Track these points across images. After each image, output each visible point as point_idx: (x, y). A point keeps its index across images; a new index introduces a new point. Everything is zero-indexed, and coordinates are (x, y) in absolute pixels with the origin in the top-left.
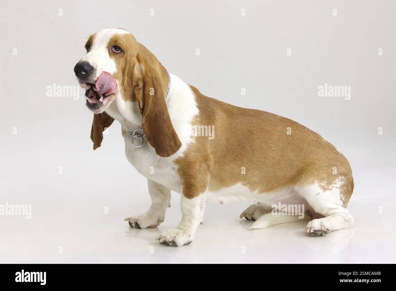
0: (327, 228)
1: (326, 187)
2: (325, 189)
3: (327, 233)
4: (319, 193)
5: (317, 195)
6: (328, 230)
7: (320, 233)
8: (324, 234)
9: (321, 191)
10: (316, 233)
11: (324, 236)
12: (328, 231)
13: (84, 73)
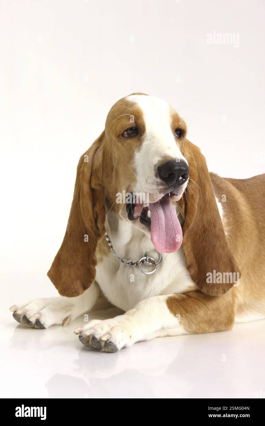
13: (181, 178)
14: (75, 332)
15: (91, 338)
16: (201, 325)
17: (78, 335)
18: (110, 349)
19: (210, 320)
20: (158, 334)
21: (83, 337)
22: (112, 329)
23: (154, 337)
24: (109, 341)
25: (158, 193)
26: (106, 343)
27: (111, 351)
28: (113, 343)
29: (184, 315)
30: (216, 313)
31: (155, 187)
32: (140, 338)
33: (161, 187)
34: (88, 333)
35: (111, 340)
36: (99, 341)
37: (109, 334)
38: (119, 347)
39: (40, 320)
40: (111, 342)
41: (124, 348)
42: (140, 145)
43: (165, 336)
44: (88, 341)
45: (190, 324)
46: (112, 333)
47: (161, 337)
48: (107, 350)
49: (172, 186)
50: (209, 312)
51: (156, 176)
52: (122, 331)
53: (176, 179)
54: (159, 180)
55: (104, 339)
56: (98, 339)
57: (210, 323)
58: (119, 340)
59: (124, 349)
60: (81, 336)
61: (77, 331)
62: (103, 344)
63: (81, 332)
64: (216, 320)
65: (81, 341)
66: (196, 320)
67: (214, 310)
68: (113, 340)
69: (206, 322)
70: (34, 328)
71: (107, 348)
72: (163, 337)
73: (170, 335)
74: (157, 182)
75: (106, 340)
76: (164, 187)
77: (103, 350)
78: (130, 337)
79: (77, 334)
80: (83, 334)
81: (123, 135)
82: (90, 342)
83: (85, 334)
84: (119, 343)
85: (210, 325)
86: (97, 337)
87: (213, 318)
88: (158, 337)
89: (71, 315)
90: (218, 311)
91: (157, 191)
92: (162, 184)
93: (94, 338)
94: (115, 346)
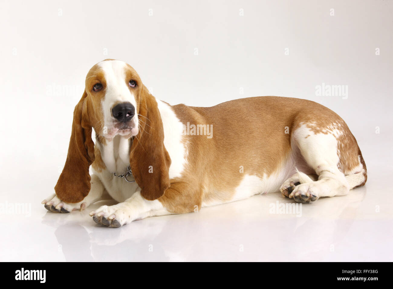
0: (314, 195)
1: (318, 128)
2: (317, 132)
3: (314, 201)
4: (309, 136)
5: (306, 138)
6: (315, 196)
7: (306, 199)
8: (311, 202)
9: (312, 133)
10: (302, 198)
11: (310, 204)
12: (315, 198)
13: (127, 115)
14: (90, 215)
15: (101, 218)
16: (179, 207)
17: (93, 216)
18: (115, 225)
19: (185, 204)
20: (149, 215)
21: (96, 218)
22: (116, 211)
23: (147, 216)
24: (115, 219)
25: (114, 128)
26: (112, 220)
27: (116, 226)
28: (117, 221)
29: (165, 200)
30: (188, 198)
31: (112, 123)
32: (136, 217)
33: (115, 123)
34: (99, 215)
35: (116, 219)
36: (107, 220)
37: (115, 214)
38: (122, 223)
39: (63, 207)
40: (116, 220)
41: (125, 224)
42: (104, 95)
43: (154, 216)
44: (100, 221)
45: (170, 207)
46: (116, 214)
47: (151, 217)
48: (113, 226)
49: (123, 122)
50: (183, 198)
51: (112, 116)
52: (124, 213)
53: (124, 116)
54: (114, 118)
55: (111, 218)
56: (107, 219)
57: (185, 205)
58: (122, 219)
59: (125, 226)
60: (94, 217)
61: (91, 214)
62: (110, 222)
63: (94, 215)
64: (189, 203)
65: (94, 220)
66: (175, 204)
67: (186, 196)
68: (117, 219)
69: (182, 205)
70: (60, 213)
71: (113, 224)
72: (152, 217)
73: (157, 215)
74: (113, 120)
75: (112, 219)
76: (118, 123)
77: (110, 226)
78: (129, 217)
79: (91, 216)
80: (96, 215)
81: (94, 89)
82: (101, 221)
83: (98, 216)
84: (122, 221)
85: (185, 207)
86: (106, 217)
87: (187, 202)
88: (149, 217)
89: (85, 203)
90: (189, 197)
91: (113, 127)
92: (116, 121)
93: (104, 218)
94: (119, 223)
